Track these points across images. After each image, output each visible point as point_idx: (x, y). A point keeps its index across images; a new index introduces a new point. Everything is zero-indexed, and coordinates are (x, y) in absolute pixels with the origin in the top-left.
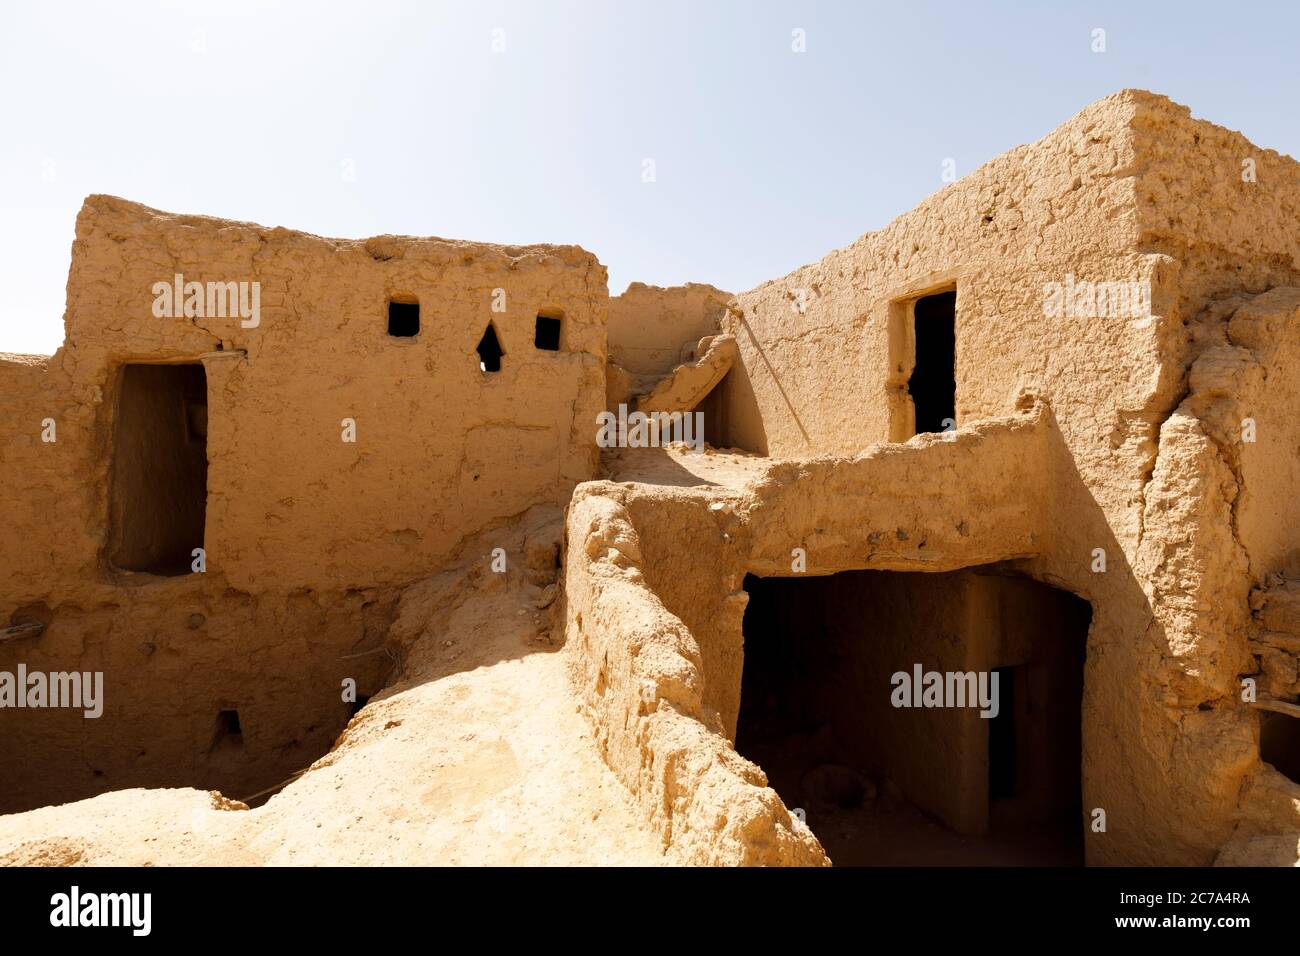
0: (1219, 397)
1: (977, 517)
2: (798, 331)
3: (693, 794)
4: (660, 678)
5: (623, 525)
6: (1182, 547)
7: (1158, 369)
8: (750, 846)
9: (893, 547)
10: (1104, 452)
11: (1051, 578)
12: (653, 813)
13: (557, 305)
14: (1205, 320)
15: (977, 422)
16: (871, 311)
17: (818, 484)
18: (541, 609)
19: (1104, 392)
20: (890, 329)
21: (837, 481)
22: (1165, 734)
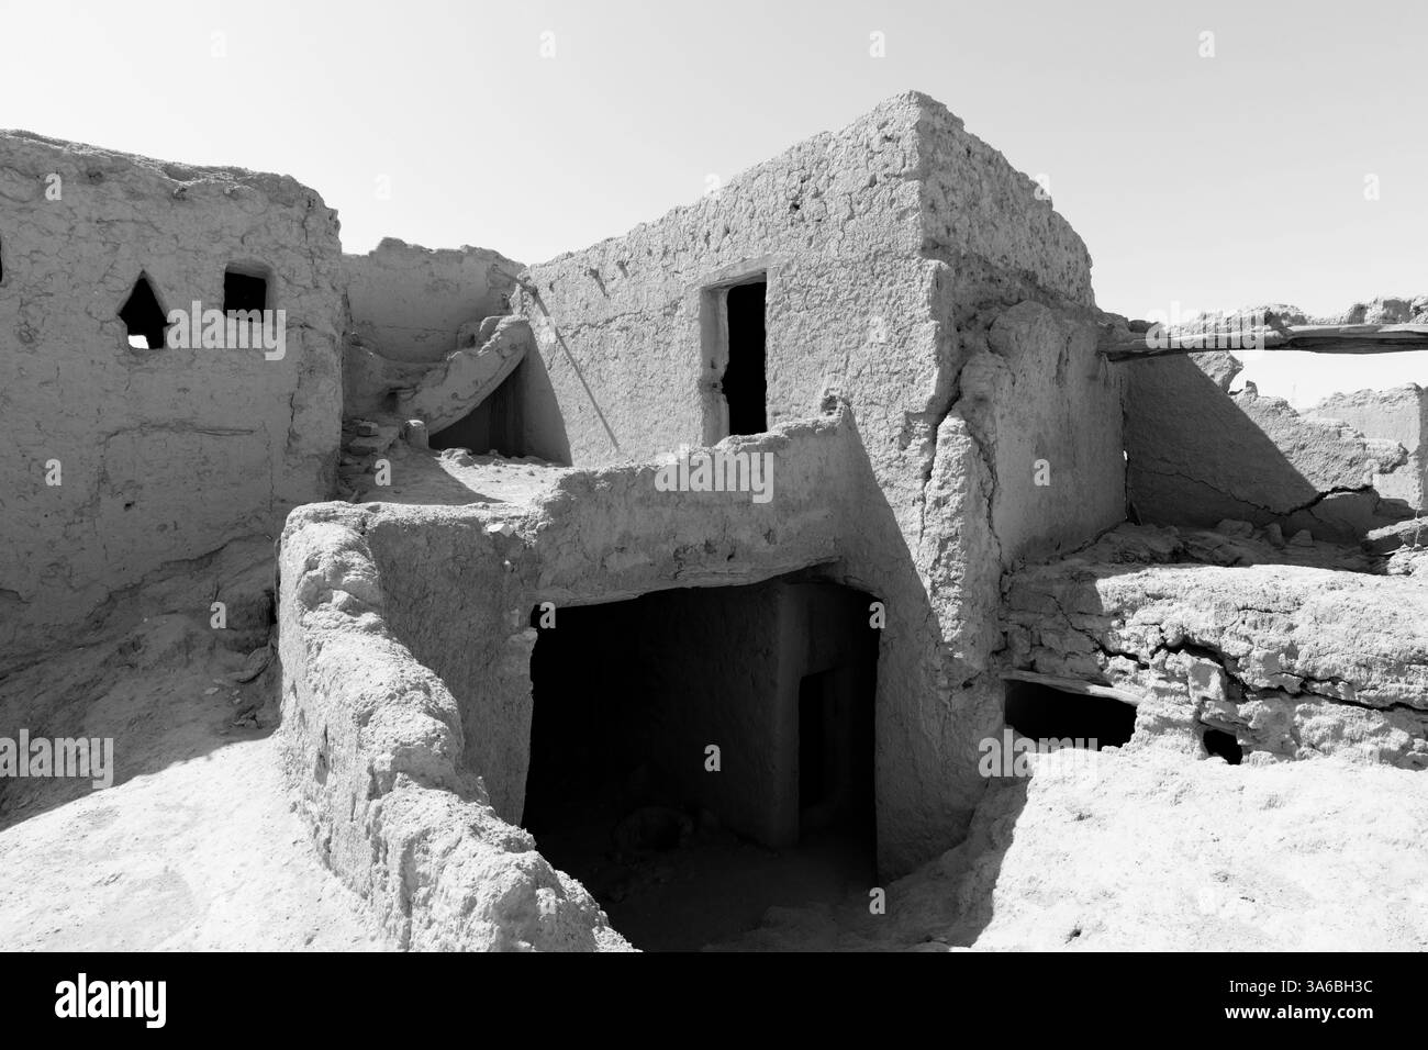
0: (981, 400)
1: (785, 524)
2: (602, 317)
3: (437, 880)
4: (397, 748)
5: (356, 559)
6: (952, 541)
7: (936, 372)
8: (504, 924)
9: (702, 561)
10: (894, 453)
11: (852, 581)
12: (388, 915)
13: (259, 258)
14: (973, 328)
15: (784, 424)
16: (682, 298)
17: (619, 495)
18: (244, 683)
19: (895, 394)
20: (701, 320)
21: (640, 492)
22: (938, 714)
